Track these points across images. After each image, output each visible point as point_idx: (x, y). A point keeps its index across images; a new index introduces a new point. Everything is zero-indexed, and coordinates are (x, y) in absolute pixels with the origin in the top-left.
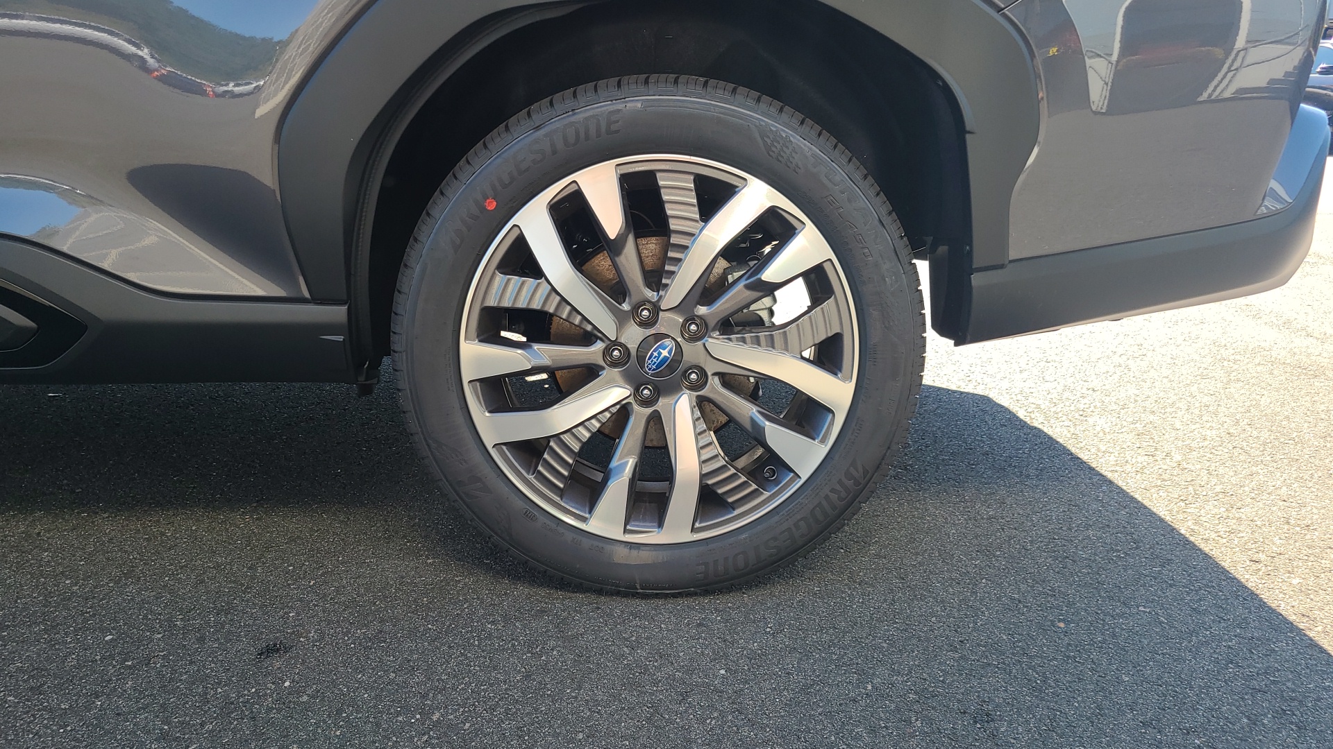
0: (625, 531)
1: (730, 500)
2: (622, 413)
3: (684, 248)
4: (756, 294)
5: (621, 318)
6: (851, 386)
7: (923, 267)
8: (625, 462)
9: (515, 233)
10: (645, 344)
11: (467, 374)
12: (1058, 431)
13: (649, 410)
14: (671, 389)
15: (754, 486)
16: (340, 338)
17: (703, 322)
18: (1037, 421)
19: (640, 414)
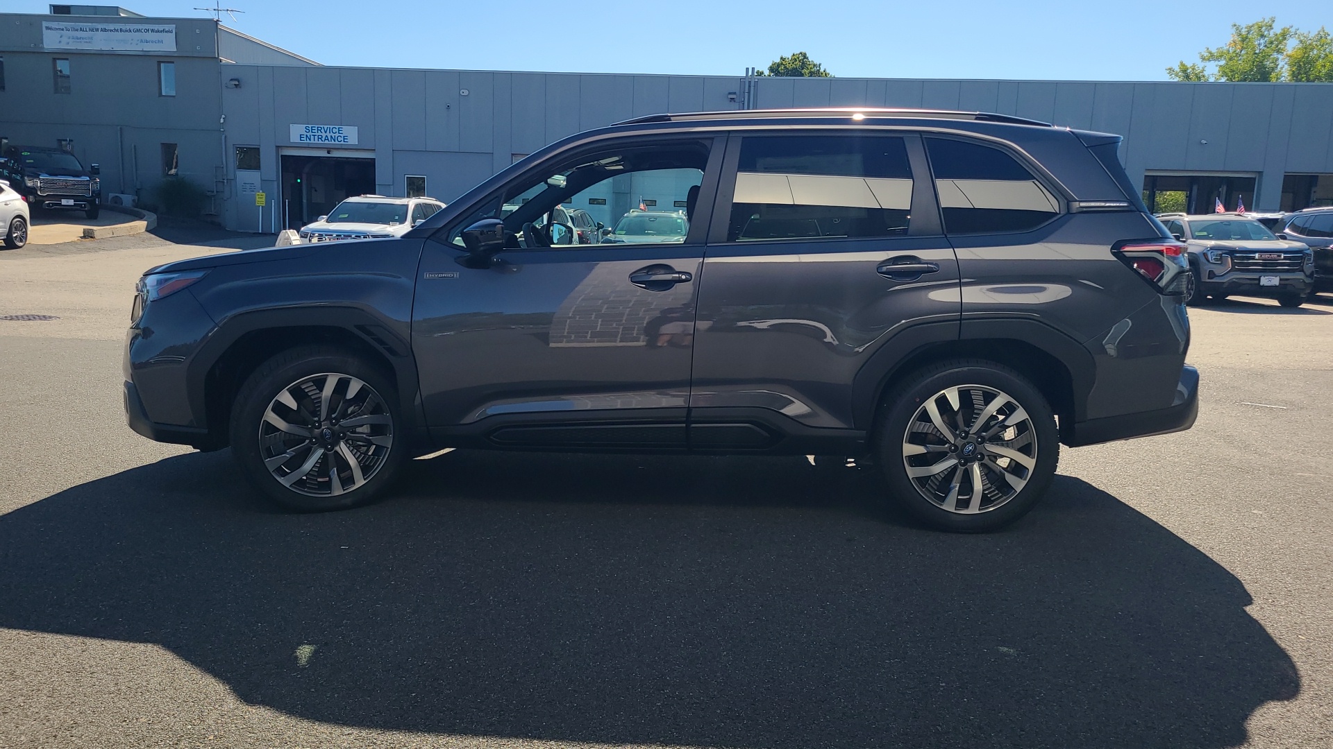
0: (956, 509)
1: (992, 499)
2: (954, 468)
3: (979, 414)
4: (1002, 429)
5: (956, 436)
6: (1035, 460)
7: (1056, 417)
8: (956, 486)
9: (924, 409)
10: (964, 445)
11: (905, 454)
12: (1112, 492)
13: (964, 468)
14: (973, 460)
15: (1000, 495)
16: (862, 441)
17: (983, 438)
18: (1102, 488)
19: (961, 469)
